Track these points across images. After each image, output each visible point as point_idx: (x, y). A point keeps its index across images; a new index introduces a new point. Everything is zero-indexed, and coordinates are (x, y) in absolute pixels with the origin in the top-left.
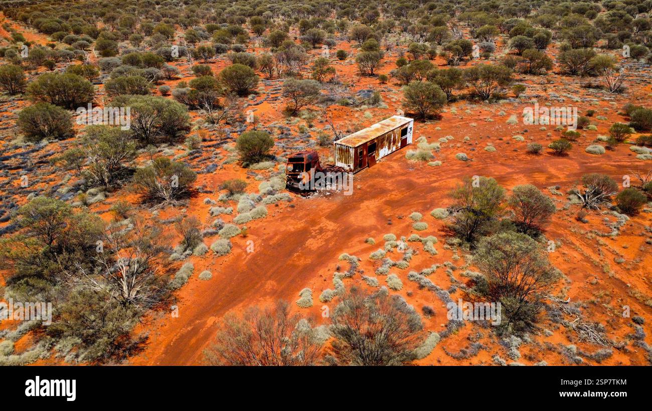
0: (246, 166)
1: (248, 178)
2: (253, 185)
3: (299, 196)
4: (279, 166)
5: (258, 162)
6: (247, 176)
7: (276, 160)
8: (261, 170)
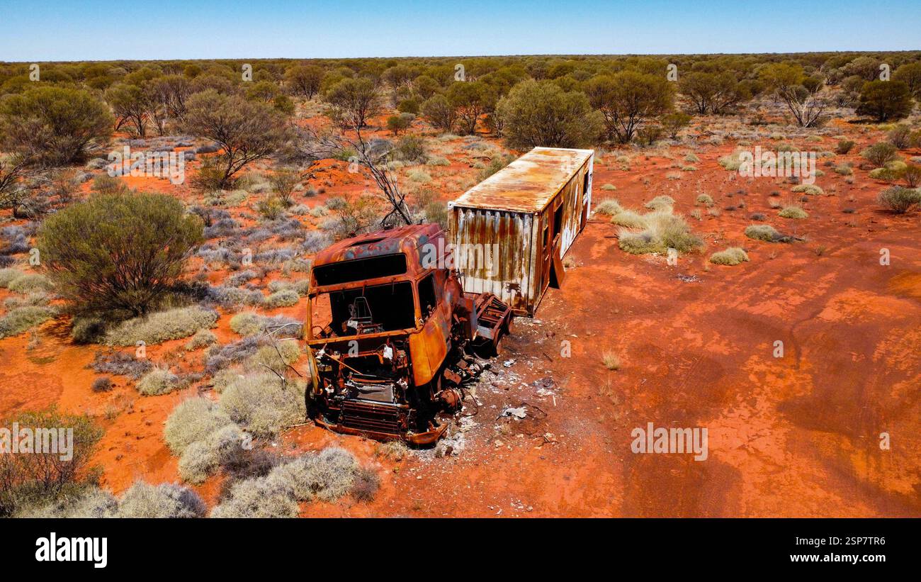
0: (93, 335)
1: (102, 387)
2: (132, 423)
3: (398, 448)
4: (235, 320)
5: (140, 311)
6: (95, 379)
7: (216, 300)
8: (160, 342)
